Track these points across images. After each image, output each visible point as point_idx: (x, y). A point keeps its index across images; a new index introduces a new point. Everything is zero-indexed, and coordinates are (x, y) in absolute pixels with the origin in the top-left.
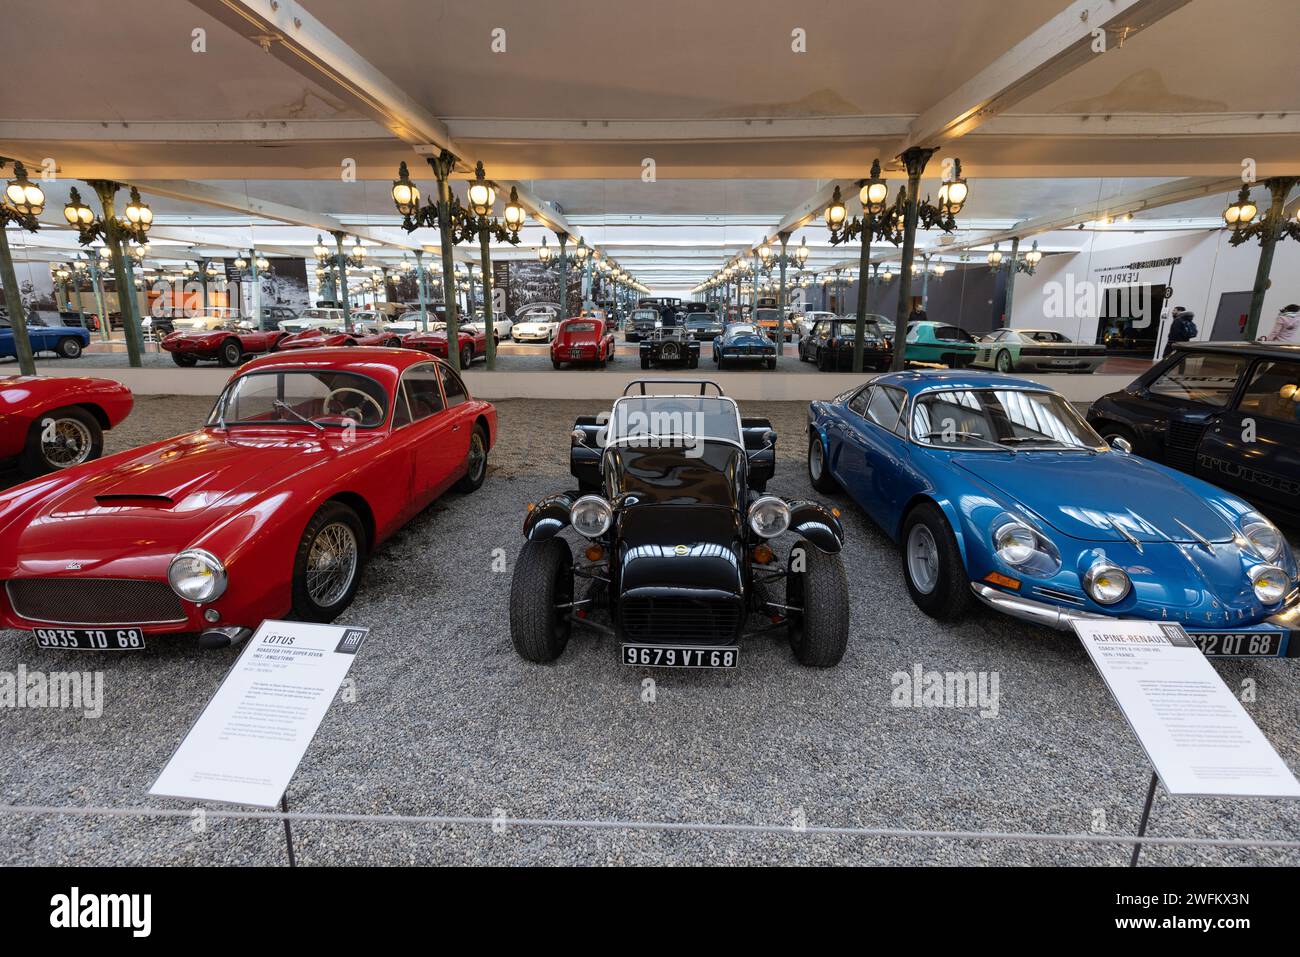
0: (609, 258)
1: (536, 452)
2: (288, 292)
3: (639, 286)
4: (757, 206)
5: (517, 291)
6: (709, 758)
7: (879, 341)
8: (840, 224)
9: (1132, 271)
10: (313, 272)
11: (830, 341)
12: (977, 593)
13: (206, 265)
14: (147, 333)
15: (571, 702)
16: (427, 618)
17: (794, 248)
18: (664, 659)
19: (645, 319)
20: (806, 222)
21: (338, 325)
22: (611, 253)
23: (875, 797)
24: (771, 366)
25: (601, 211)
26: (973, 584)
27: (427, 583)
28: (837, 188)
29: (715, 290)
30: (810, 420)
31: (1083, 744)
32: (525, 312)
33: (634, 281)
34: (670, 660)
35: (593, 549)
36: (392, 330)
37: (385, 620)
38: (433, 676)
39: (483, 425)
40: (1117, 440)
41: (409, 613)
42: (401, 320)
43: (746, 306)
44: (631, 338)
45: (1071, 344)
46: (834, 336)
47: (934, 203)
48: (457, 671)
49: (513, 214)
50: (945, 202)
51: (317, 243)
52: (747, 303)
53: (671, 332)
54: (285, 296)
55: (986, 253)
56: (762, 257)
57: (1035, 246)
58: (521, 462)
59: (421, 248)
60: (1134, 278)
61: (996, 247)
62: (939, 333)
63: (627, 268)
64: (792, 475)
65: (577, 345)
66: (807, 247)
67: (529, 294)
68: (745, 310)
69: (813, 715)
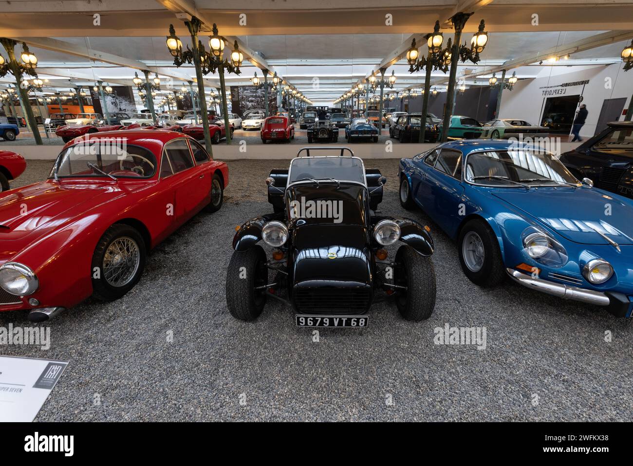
0: (291, 84)
1: (251, 189)
2: (125, 105)
3: (307, 100)
4: (368, 53)
5: (243, 102)
6: (351, 389)
7: (432, 127)
8: (415, 60)
9: (563, 88)
10: (137, 94)
11: (406, 127)
12: (510, 274)
13: (80, 91)
14: (49, 128)
15: (266, 348)
16: (183, 290)
17: (388, 77)
18: (322, 323)
19: (309, 117)
20: (394, 62)
21: (150, 122)
22: (292, 82)
23: (459, 417)
24: (375, 140)
25: (285, 58)
26: (508, 269)
27: (185, 268)
28: (414, 40)
29: (346, 102)
30: (400, 169)
31: (582, 371)
32: (249, 114)
33: (304, 97)
34: (326, 324)
35: (278, 253)
36: (180, 124)
37: (158, 293)
38: (182, 331)
39: (220, 175)
40: (585, 179)
41: (172, 288)
42: (185, 119)
43: (361, 110)
44: (303, 127)
45: (531, 127)
46: (408, 124)
47: (469, 47)
48: (197, 327)
49: (236, 56)
50: (475, 46)
51: (135, 77)
52: (362, 108)
53: (324, 123)
54: (123, 107)
55: (488, 80)
56: (371, 82)
57: (514, 75)
58: (243, 194)
59: (192, 80)
60: (563, 92)
61: (494, 75)
62: (463, 122)
63: (300, 90)
64: (390, 199)
65: (274, 131)
66: (395, 76)
67: (250, 104)
68: (361, 112)
69: (413, 353)
